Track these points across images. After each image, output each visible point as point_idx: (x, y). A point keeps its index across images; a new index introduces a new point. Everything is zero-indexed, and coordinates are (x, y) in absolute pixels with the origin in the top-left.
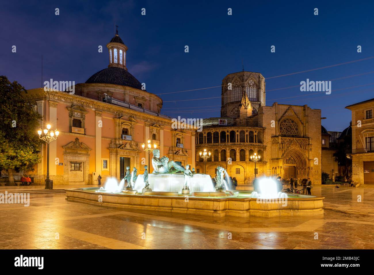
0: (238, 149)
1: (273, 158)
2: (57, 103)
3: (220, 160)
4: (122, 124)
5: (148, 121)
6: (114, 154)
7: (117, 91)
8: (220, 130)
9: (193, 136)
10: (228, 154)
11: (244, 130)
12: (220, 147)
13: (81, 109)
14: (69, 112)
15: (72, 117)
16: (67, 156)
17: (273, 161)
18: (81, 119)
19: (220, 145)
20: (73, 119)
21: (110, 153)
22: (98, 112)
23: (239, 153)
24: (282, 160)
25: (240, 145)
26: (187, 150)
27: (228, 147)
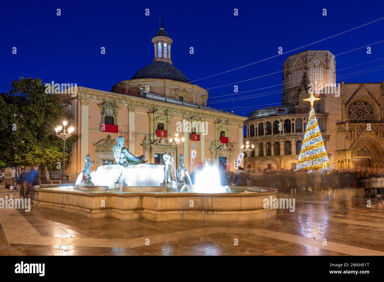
0: (293, 140)
1: (339, 149)
2: (88, 101)
3: (273, 155)
4: (157, 118)
5: (186, 114)
6: (148, 150)
7: (158, 86)
8: (273, 120)
9: (240, 128)
10: (282, 146)
11: (301, 117)
12: (272, 139)
13: (114, 105)
14: (101, 109)
15: (104, 114)
16: (99, 154)
17: (338, 153)
18: (114, 116)
19: (273, 137)
20: (105, 116)
21: (144, 149)
22: (131, 107)
23: (294, 145)
24: (350, 151)
25: (296, 135)
26: (233, 144)
27: (282, 138)
